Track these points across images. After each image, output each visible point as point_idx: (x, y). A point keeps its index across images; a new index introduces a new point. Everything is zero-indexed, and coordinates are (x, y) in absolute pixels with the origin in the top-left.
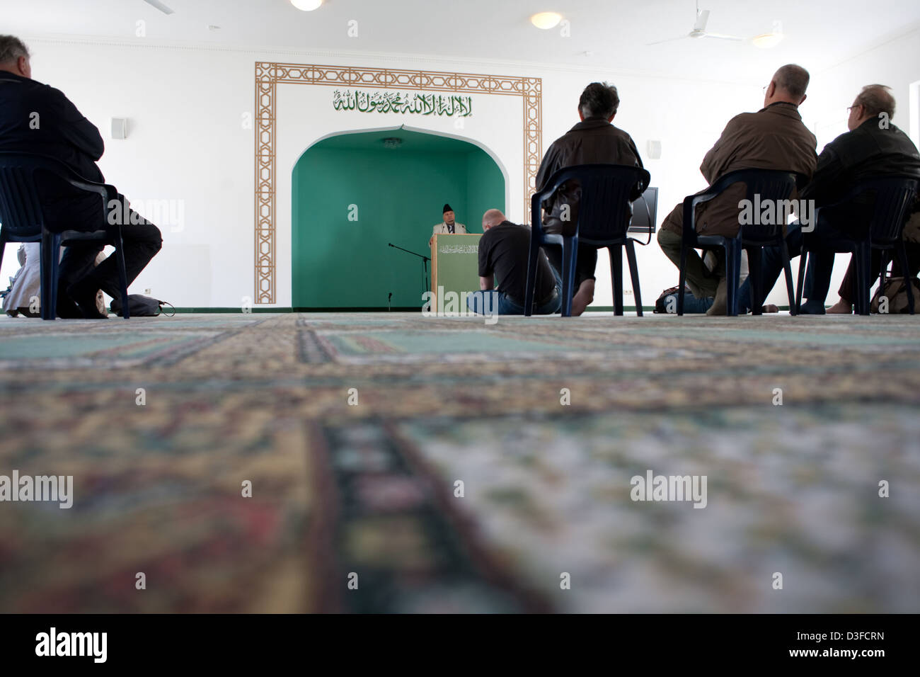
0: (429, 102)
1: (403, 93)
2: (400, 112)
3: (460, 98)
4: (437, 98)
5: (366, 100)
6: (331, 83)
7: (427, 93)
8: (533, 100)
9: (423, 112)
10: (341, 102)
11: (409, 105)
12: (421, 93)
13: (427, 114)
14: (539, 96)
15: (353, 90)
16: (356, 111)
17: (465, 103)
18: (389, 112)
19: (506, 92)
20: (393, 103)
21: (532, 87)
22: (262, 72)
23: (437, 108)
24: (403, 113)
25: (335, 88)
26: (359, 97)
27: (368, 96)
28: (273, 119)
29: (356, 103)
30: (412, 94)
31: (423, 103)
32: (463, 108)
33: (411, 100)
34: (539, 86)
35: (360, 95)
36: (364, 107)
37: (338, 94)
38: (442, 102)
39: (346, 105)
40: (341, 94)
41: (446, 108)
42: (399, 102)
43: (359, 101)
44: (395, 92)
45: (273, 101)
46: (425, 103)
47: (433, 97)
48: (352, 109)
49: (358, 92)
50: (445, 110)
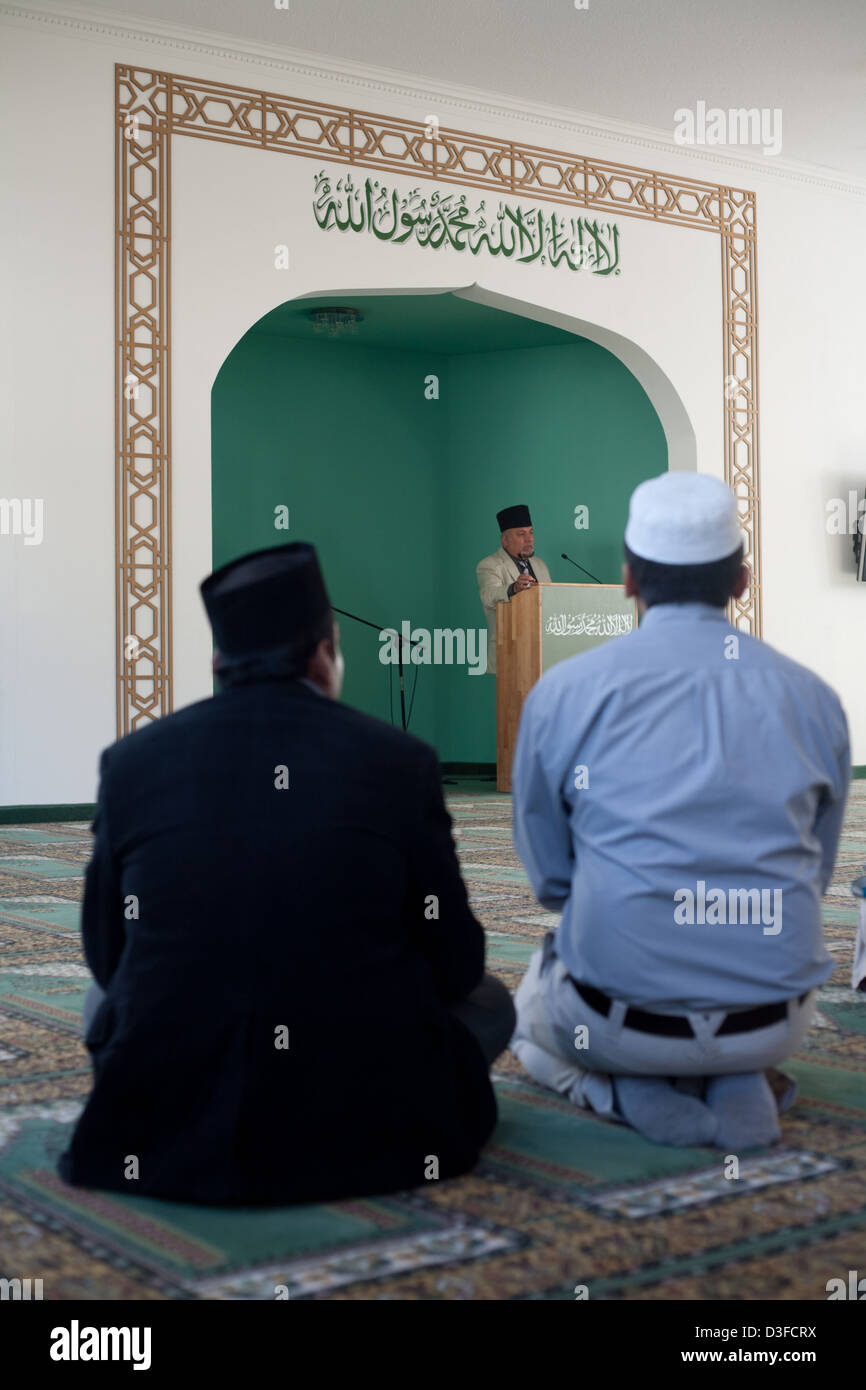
0: (530, 229)
1: (474, 197)
2: (468, 250)
3: (595, 225)
4: (547, 218)
5: (390, 207)
6: (305, 149)
7: (526, 205)
8: (739, 245)
9: (517, 254)
10: (332, 206)
11: (487, 231)
12: (514, 202)
13: (527, 260)
14: (751, 238)
15: (359, 176)
16: (367, 235)
17: (605, 237)
18: (442, 246)
19: (686, 221)
20: (452, 222)
21: (738, 212)
22: (134, 97)
23: (548, 247)
24: (475, 251)
25: (317, 166)
26: (374, 198)
27: (395, 197)
28: (162, 236)
29: (368, 212)
30: (495, 200)
31: (517, 229)
32: (602, 252)
33: (491, 215)
34: (750, 211)
35: (377, 193)
36: (385, 226)
37: (322, 180)
38: (559, 230)
39: (344, 219)
40: (333, 184)
41: (567, 248)
42: (466, 220)
43: (375, 207)
44: (457, 191)
45: (162, 183)
46: (522, 229)
47: (539, 214)
48: (358, 228)
49: (372, 183)
50: (564, 253)
